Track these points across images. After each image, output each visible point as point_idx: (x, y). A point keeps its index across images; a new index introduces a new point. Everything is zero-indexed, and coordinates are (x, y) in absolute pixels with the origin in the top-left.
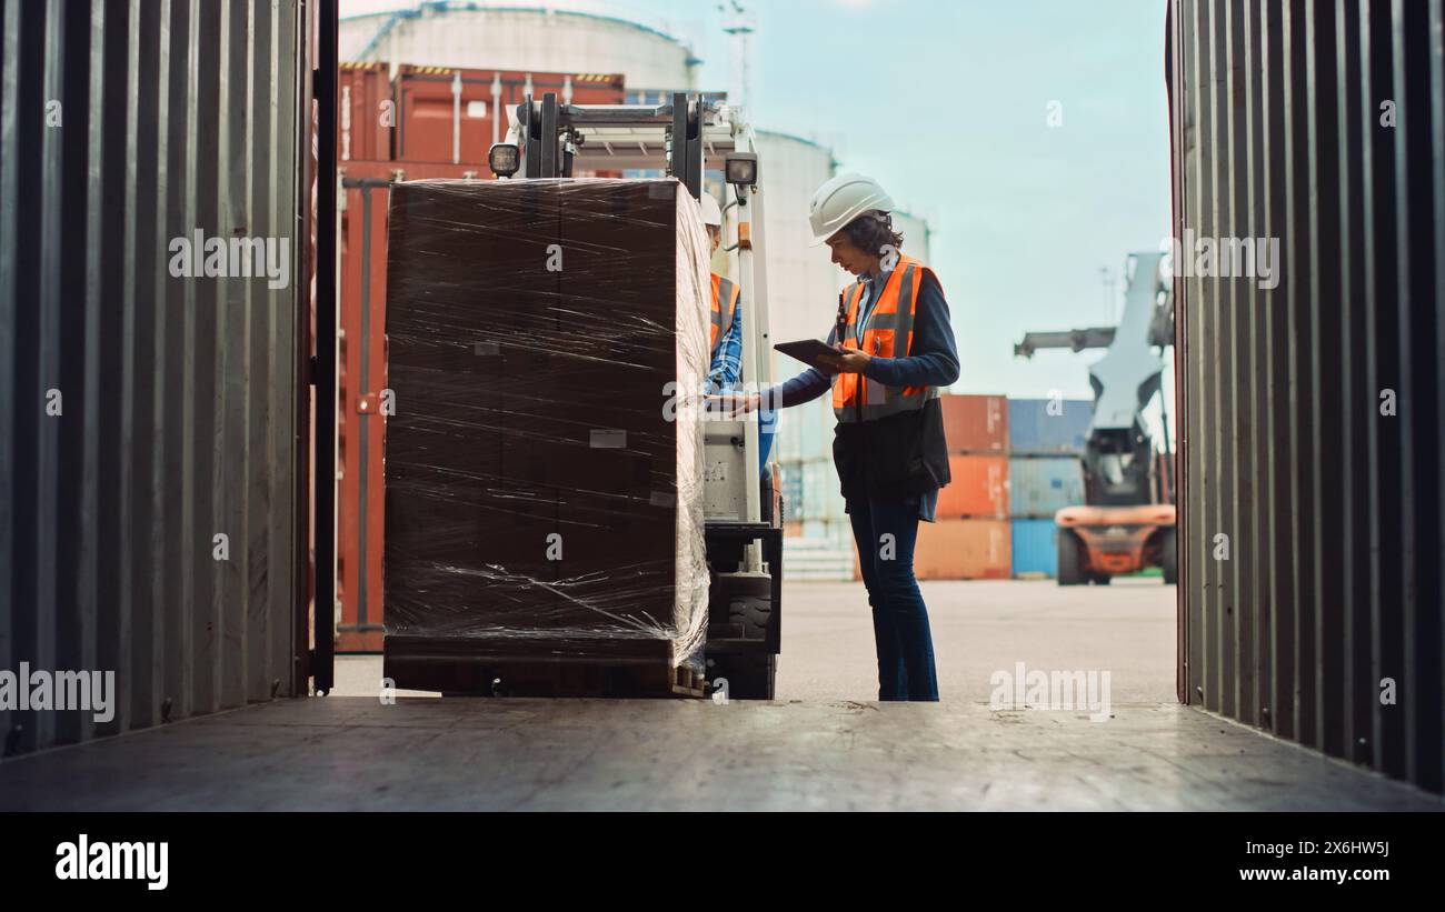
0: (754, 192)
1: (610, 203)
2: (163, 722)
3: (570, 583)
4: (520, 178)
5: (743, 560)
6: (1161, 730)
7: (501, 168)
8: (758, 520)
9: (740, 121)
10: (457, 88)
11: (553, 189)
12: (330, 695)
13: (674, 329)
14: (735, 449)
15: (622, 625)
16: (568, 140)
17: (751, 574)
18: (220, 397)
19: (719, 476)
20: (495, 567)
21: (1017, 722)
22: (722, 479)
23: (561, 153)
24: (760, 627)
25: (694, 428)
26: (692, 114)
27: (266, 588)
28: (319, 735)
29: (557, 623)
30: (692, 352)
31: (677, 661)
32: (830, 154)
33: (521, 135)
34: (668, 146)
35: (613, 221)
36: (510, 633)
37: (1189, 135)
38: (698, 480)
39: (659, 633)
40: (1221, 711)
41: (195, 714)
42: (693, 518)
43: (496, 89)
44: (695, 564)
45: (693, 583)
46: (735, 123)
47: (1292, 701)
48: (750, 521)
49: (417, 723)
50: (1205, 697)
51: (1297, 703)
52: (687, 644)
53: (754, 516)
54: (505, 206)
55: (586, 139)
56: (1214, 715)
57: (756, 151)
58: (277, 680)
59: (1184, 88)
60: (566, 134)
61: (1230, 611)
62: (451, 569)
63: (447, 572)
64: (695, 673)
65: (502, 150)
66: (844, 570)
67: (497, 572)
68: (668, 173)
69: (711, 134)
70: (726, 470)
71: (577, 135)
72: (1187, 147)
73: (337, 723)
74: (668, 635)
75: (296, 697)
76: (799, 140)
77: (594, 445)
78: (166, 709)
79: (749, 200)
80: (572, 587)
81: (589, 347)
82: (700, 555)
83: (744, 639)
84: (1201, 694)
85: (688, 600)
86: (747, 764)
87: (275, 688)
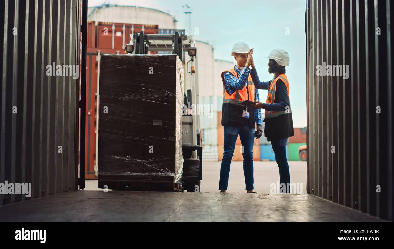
0: (196, 58)
1: (158, 61)
2: (42, 197)
3: (147, 161)
4: (134, 54)
5: (192, 155)
6: (302, 200)
7: (129, 51)
8: (196, 145)
9: (192, 39)
10: (113, 28)
11: (144, 57)
12: (84, 190)
13: (175, 94)
14: (190, 126)
15: (161, 172)
16: (147, 43)
17: (194, 159)
18: (57, 111)
19: (186, 133)
20: (128, 156)
21: (265, 198)
22: (187, 134)
23: (145, 47)
24: (197, 173)
25: (180, 120)
26: (180, 37)
27: (68, 161)
28: (82, 201)
29: (144, 171)
30: (180, 100)
31: (175, 181)
32: (212, 46)
33: (134, 42)
34: (173, 45)
35: (159, 65)
36: (131, 174)
37: (311, 44)
38: (181, 134)
39: (171, 174)
40: (318, 195)
41: (50, 194)
42: (180, 144)
43: (124, 28)
44: (180, 156)
45: (180, 161)
46: (191, 40)
47: (337, 193)
48: (194, 145)
49: (107, 197)
50: (314, 192)
51: (338, 193)
52: (178, 177)
53: (195, 144)
54: (131, 61)
55: (151, 43)
56: (316, 196)
57: (196, 47)
58: (70, 186)
59: (310, 32)
60: (146, 42)
61: (321, 169)
62: (116, 157)
63: (115, 158)
64: (180, 185)
65: (129, 46)
66: (215, 158)
67: (128, 158)
68: (173, 53)
69: (185, 42)
70: (188, 131)
71: (149, 42)
72: (310, 47)
73: (87, 197)
74: (173, 175)
75: (75, 191)
76: (204, 43)
77: (154, 124)
78: (43, 193)
79: (194, 60)
80: (148, 162)
81: (153, 98)
82: (181, 154)
83: (192, 176)
84: (313, 191)
85: (178, 166)
86: (193, 208)
87: (70, 188)
